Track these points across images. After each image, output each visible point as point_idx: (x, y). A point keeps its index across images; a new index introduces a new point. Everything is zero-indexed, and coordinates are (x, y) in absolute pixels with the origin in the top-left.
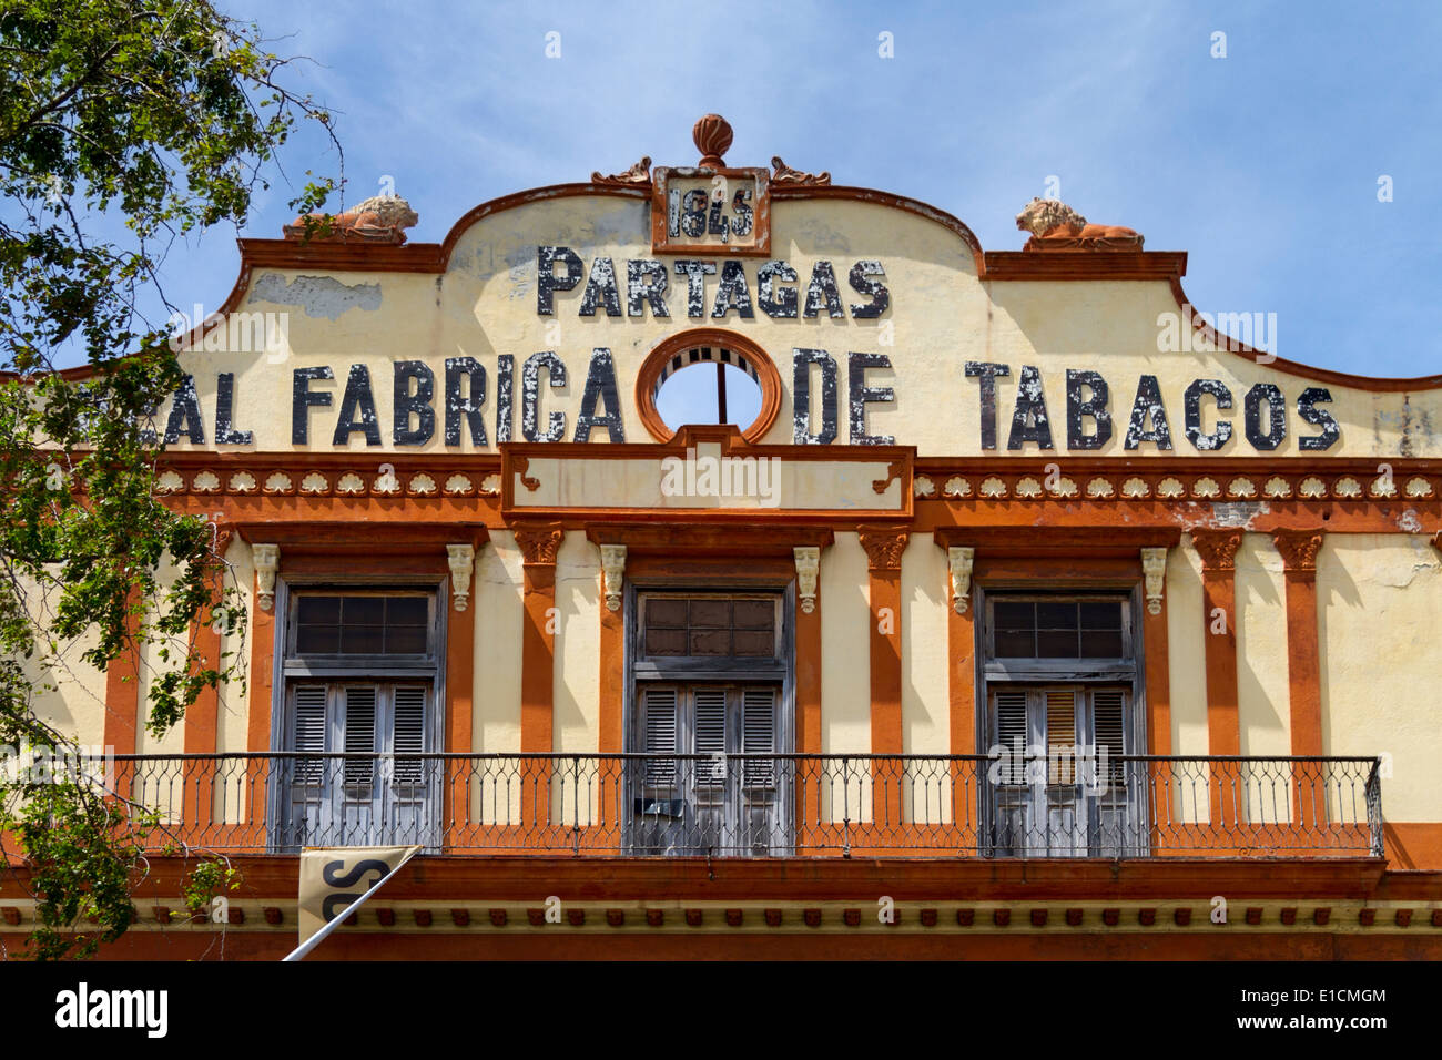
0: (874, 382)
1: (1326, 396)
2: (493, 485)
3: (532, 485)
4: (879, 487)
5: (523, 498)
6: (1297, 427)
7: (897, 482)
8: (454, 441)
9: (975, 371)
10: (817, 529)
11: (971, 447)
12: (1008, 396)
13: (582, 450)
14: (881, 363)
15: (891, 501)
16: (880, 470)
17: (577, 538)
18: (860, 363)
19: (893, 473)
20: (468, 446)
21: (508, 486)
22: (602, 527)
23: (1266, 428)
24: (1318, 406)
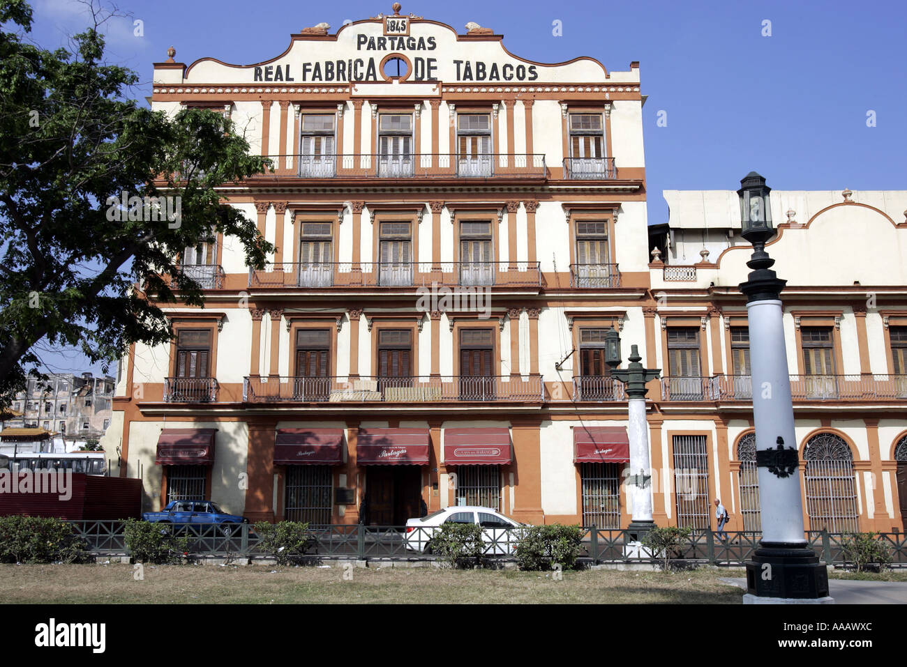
0: (433, 64)
1: (535, 68)
2: (348, 90)
3: (356, 90)
4: (434, 90)
5: (354, 93)
6: (528, 75)
7: (438, 89)
8: (338, 79)
9: (455, 62)
10: (420, 100)
11: (454, 80)
12: (463, 67)
13: (367, 82)
14: (435, 60)
15: (437, 93)
16: (434, 86)
17: (366, 102)
18: (430, 60)
19: (437, 86)
20: (341, 81)
21: (351, 90)
22: (372, 100)
23: (521, 75)
24: (533, 70)
